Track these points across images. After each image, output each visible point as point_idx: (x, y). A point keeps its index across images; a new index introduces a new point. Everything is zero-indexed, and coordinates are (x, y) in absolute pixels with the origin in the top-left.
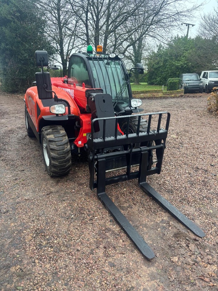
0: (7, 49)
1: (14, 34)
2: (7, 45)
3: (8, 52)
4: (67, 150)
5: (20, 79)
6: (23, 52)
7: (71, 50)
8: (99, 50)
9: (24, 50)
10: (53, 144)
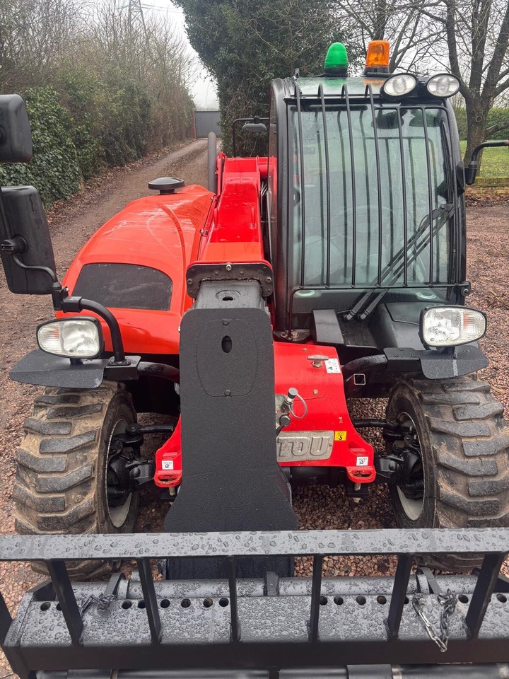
0: (230, 63)
1: (247, 21)
2: (231, 50)
3: (232, 70)
4: (75, 513)
5: (255, 139)
6: (263, 67)
7: (404, 51)
8: (376, 59)
9: (267, 62)
10: (28, 480)
